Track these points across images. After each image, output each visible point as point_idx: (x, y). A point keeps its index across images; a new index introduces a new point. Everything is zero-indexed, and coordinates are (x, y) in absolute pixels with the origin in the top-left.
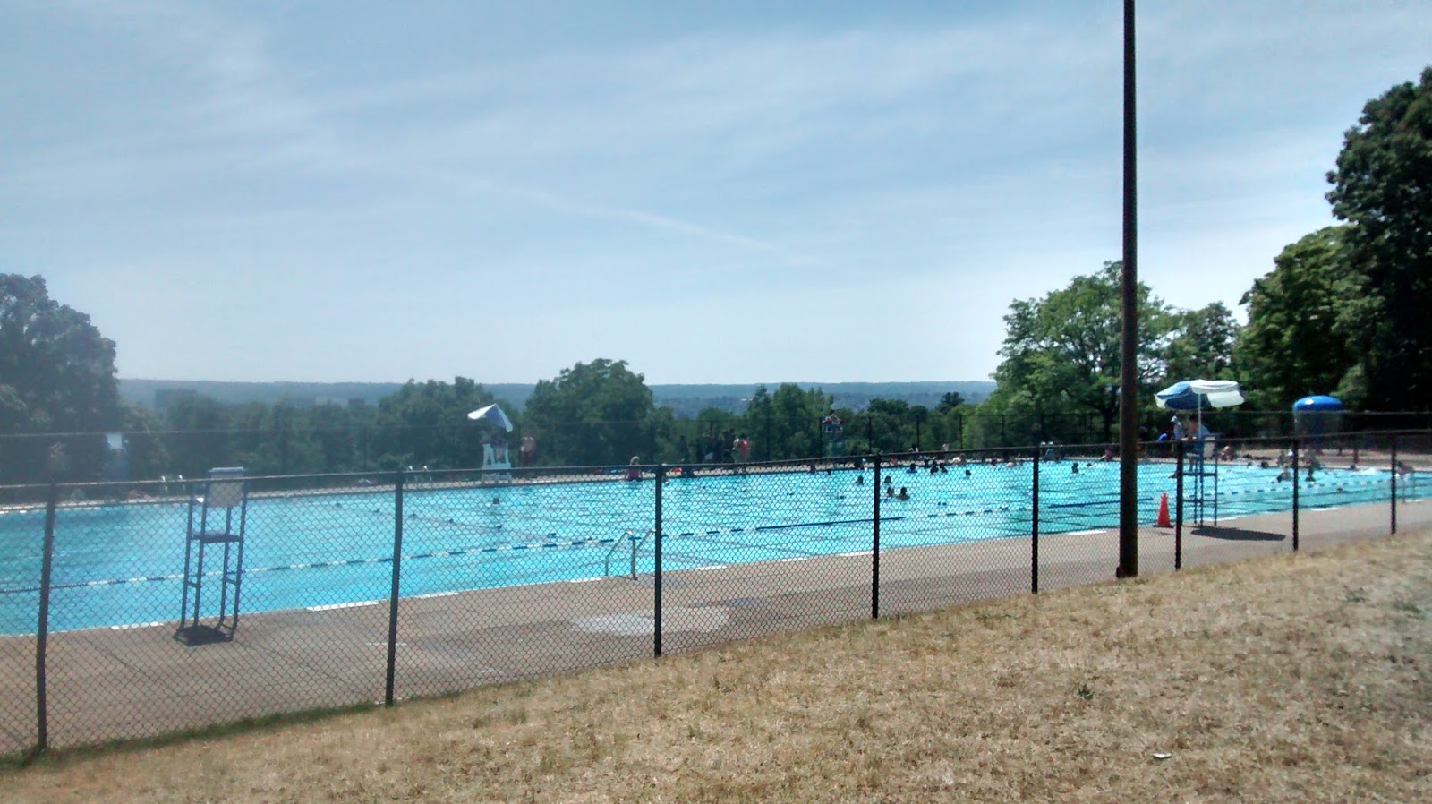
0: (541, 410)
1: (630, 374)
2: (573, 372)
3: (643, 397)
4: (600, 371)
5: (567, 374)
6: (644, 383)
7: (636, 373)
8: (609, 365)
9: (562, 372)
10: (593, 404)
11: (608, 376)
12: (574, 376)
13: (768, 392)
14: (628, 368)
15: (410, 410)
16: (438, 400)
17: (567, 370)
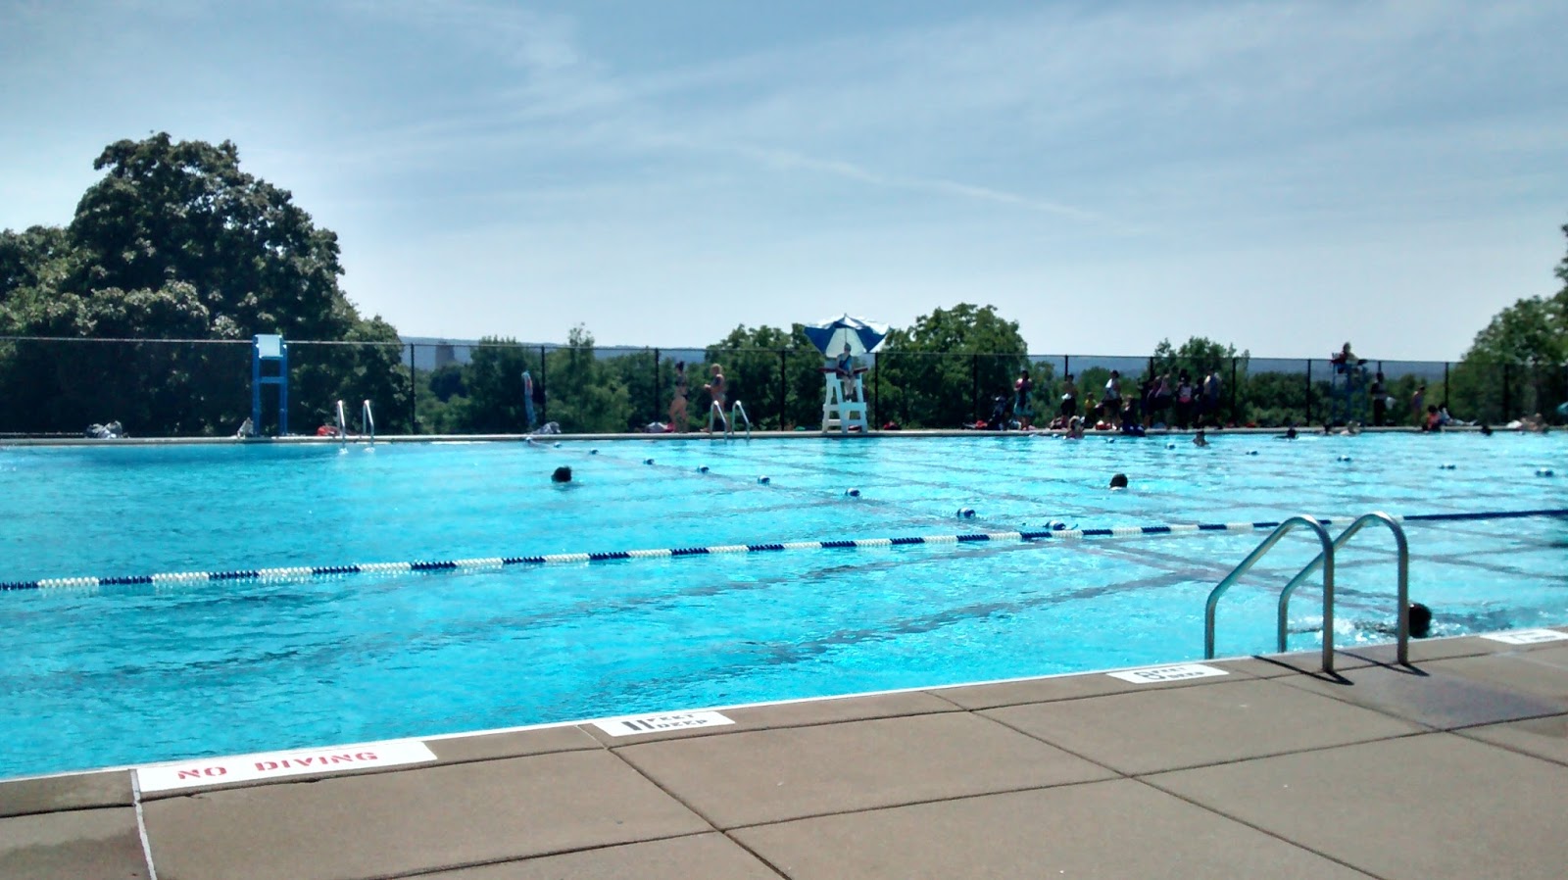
0: (893, 365)
1: (1002, 322)
2: (932, 319)
3: (1016, 349)
4: (964, 319)
5: (923, 322)
6: (1018, 332)
7: (1009, 320)
8: (974, 311)
9: (919, 320)
10: (957, 358)
11: (973, 324)
12: (933, 324)
13: (1172, 348)
14: (997, 314)
15: (740, 361)
16: (772, 349)
17: (924, 317)
